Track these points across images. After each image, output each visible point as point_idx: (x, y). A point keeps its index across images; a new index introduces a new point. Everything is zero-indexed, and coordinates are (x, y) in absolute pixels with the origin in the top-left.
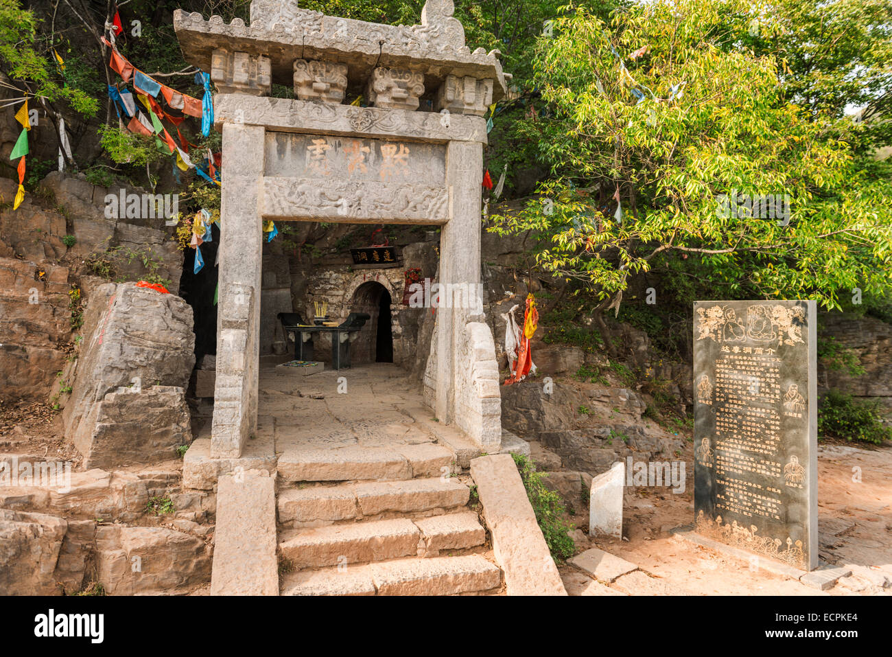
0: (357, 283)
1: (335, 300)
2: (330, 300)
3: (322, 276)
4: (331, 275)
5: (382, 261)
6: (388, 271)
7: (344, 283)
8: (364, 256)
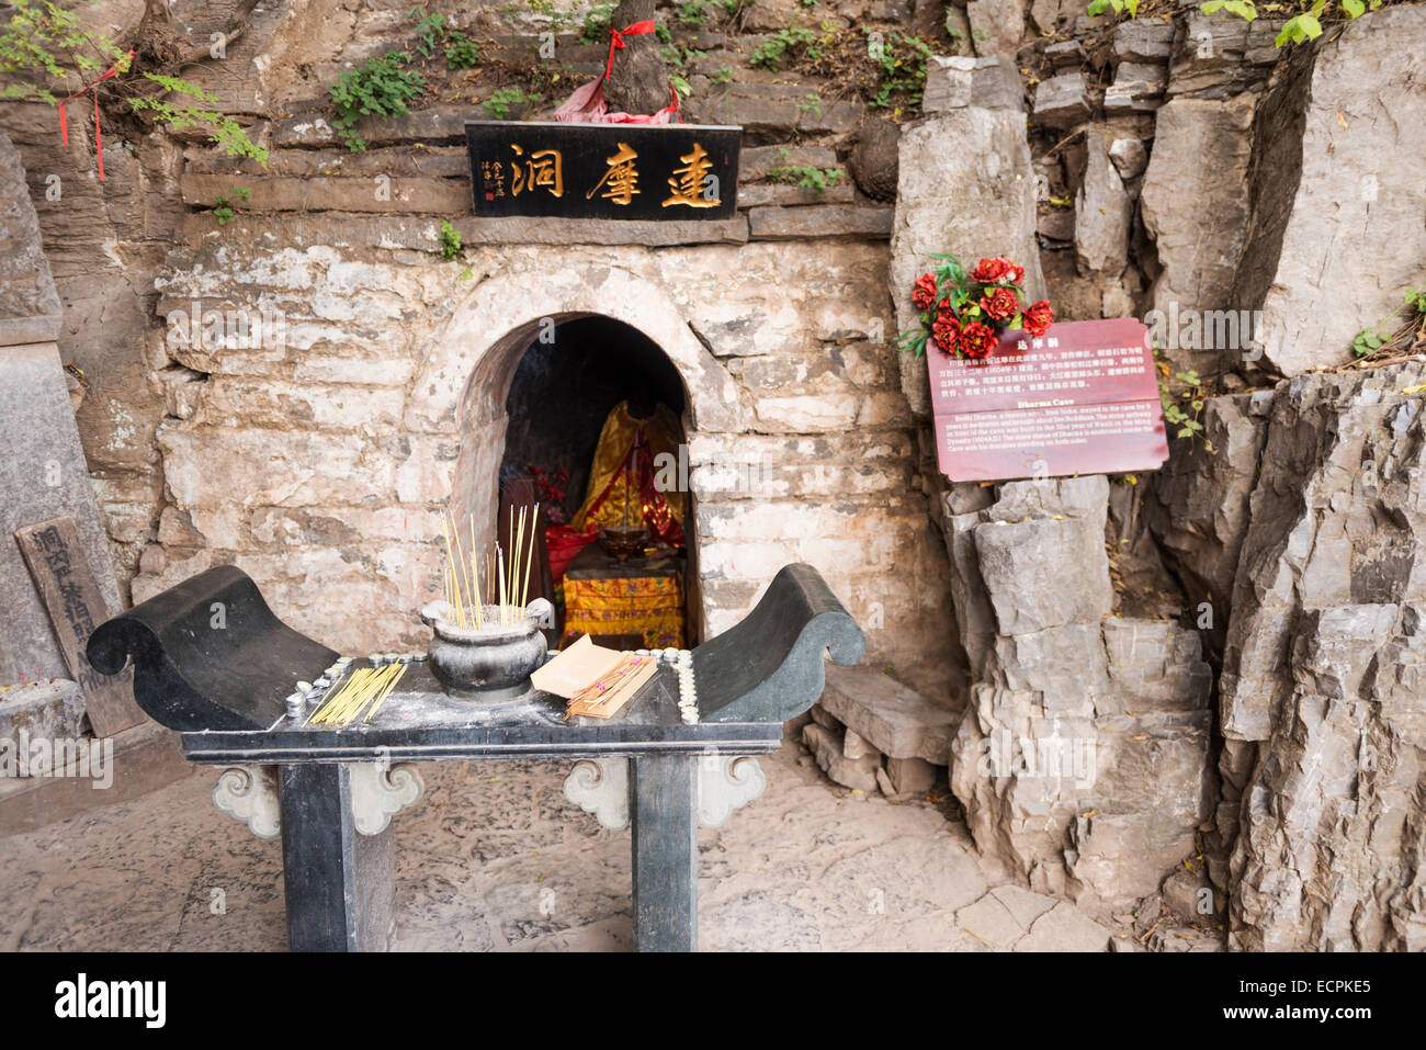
0: (490, 320)
1: (355, 410)
2: (323, 408)
3: (261, 275)
4: (319, 268)
5: (650, 203)
6: (670, 260)
7: (408, 316)
8: (548, 173)
